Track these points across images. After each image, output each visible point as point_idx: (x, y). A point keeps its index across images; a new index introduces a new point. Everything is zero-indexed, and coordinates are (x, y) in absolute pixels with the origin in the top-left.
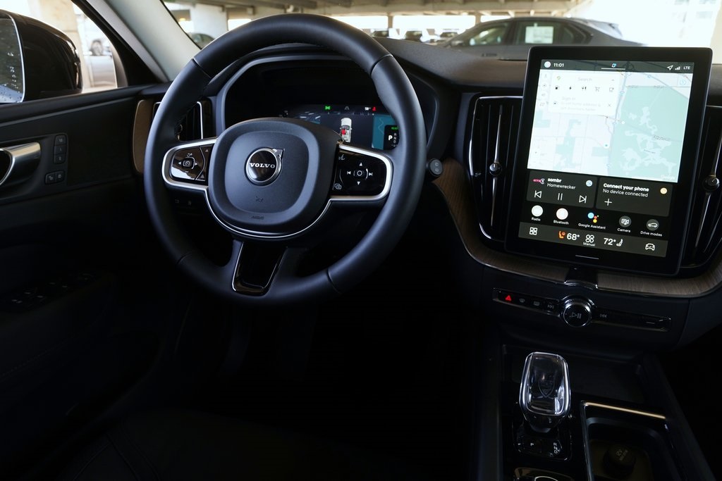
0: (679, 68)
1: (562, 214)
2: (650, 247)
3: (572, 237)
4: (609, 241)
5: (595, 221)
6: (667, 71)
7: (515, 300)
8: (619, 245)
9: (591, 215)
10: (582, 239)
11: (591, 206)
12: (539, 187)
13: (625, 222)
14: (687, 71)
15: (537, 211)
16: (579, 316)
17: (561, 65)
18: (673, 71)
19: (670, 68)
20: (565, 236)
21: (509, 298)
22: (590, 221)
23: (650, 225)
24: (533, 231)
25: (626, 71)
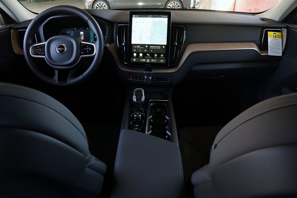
0: (164, 17)
1: (141, 55)
2: (162, 61)
3: (144, 60)
4: (153, 60)
5: (149, 56)
6: (162, 17)
7: (133, 78)
8: (155, 61)
9: (148, 54)
10: (146, 61)
11: (148, 52)
12: (135, 48)
13: (156, 55)
14: (166, 17)
15: (135, 55)
16: (148, 80)
17: (137, 16)
18: (163, 17)
19: (163, 16)
20: (142, 60)
21: (131, 78)
22: (148, 56)
23: (161, 56)
24: (135, 60)
25: (153, 17)
